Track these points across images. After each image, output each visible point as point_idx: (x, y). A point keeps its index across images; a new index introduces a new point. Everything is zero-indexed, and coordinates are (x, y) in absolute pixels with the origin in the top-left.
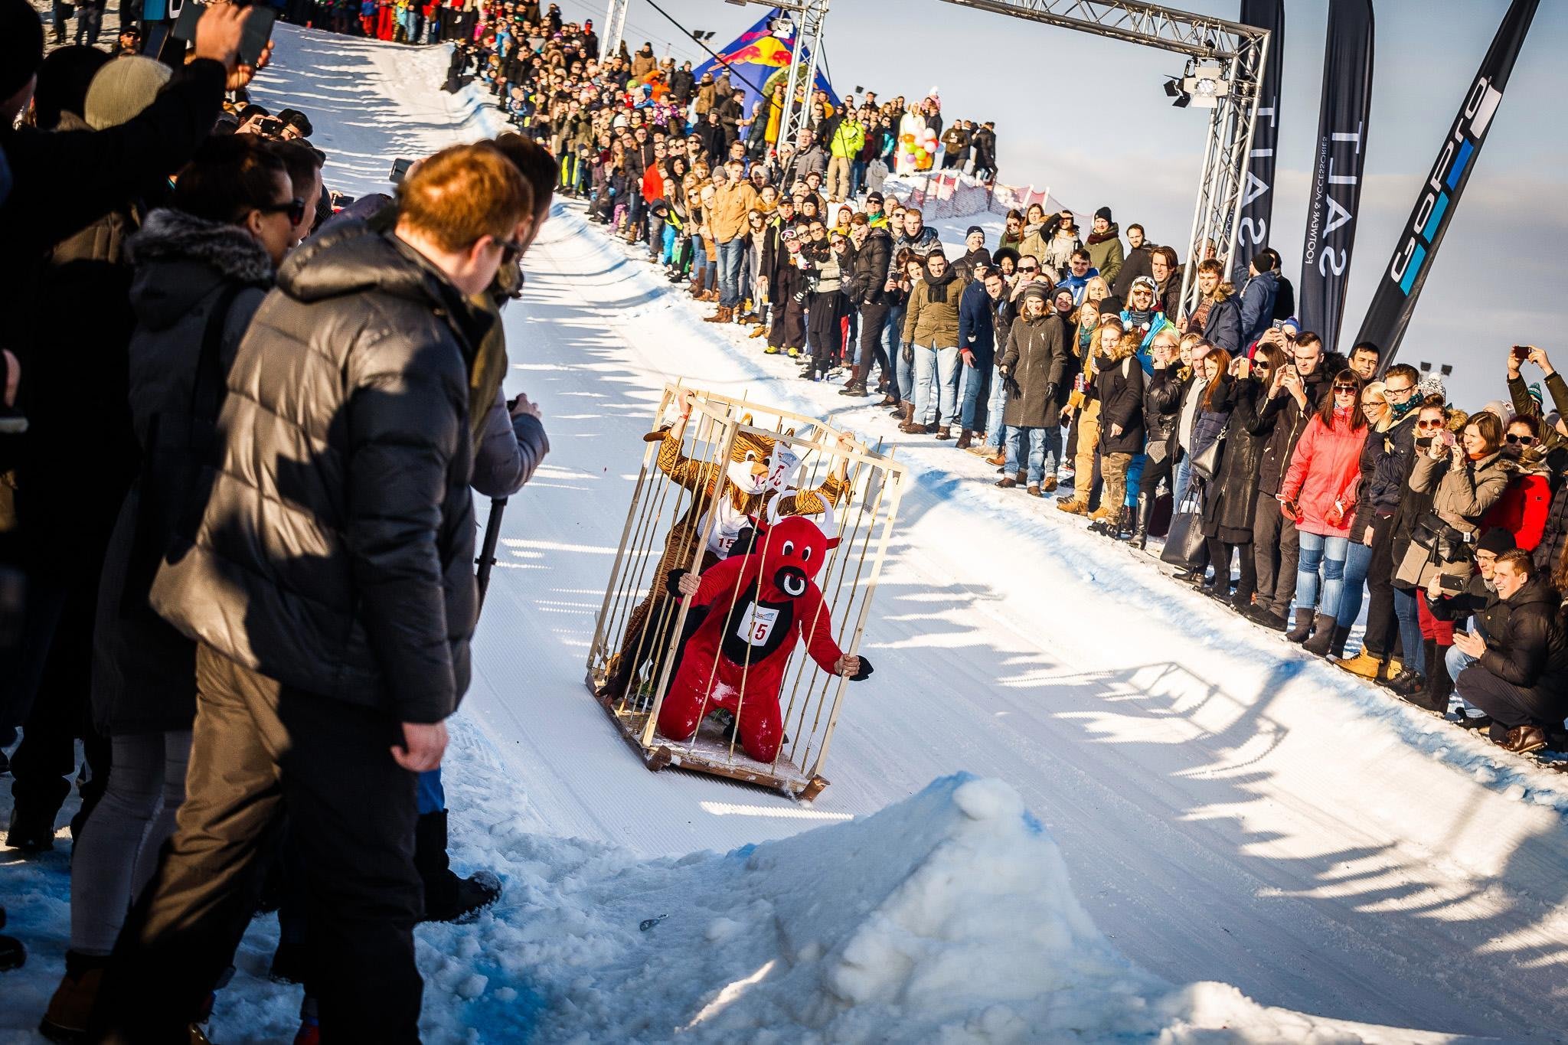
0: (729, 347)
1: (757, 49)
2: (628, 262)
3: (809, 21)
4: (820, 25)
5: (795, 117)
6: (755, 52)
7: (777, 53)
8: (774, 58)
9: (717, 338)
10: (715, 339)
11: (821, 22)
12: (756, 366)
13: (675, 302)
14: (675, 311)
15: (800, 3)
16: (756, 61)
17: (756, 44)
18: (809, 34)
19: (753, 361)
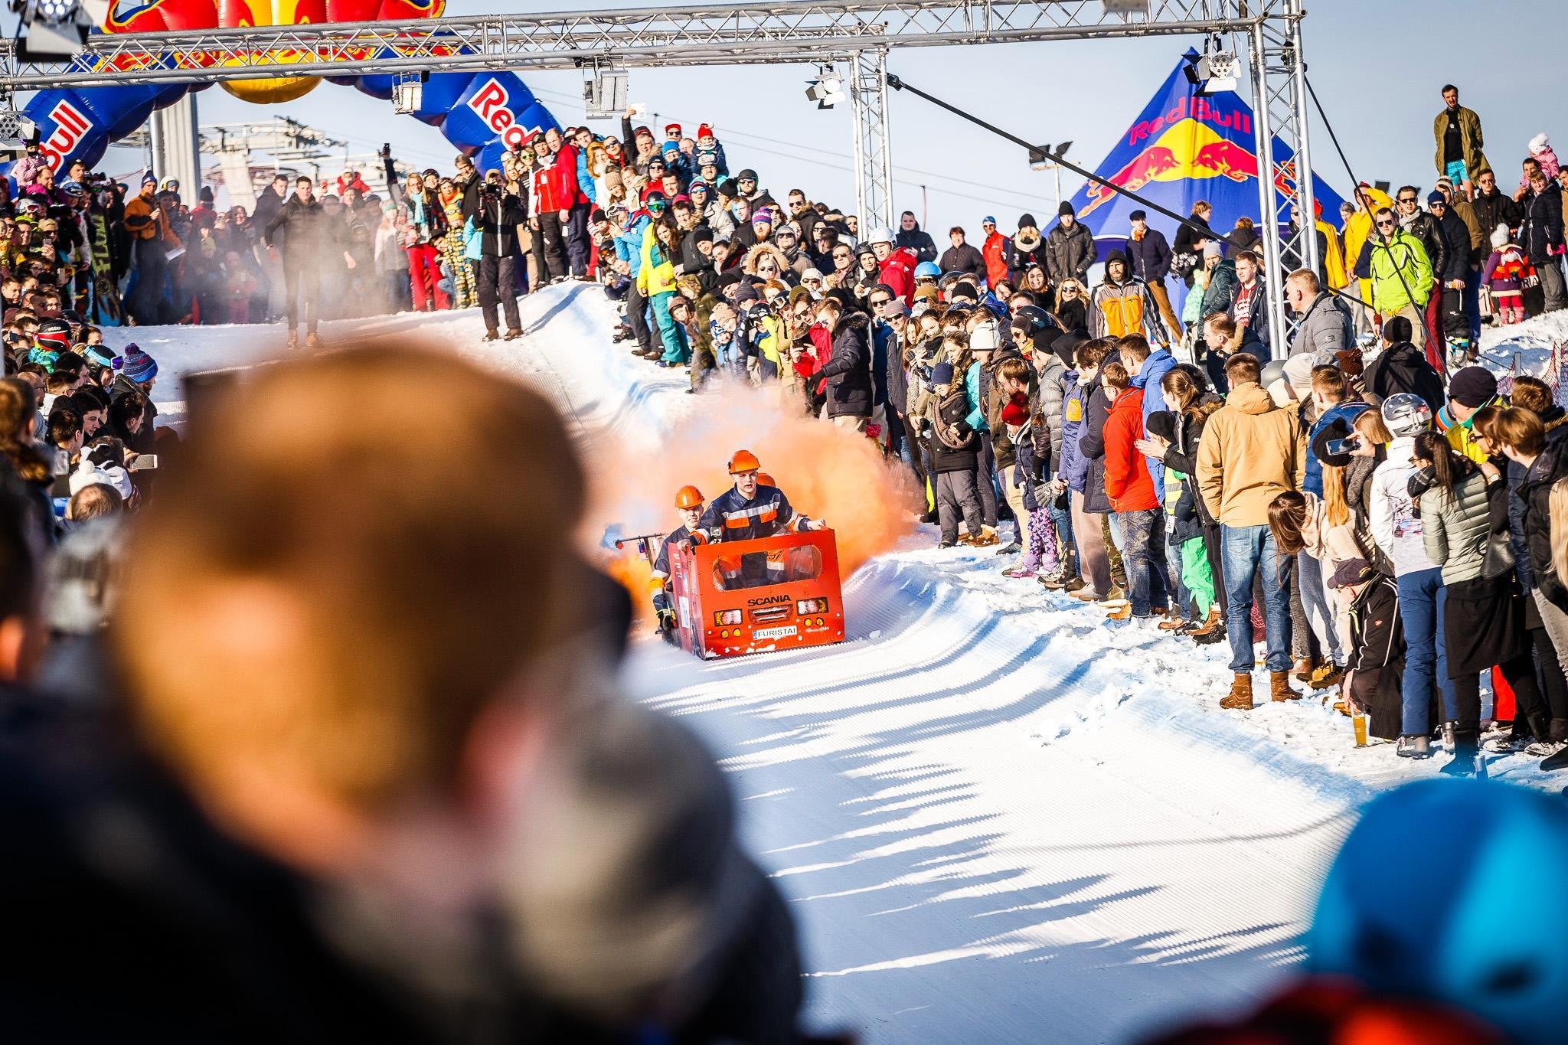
0: (1274, 752)
1: (1168, 152)
2: (1005, 621)
3: (1269, 44)
4: (1296, 47)
5: (1288, 247)
6: (1164, 160)
7: (1205, 149)
8: (1202, 161)
9: (1243, 739)
10: (1237, 743)
11: (1296, 40)
12: (1343, 778)
13: (1135, 685)
14: (1140, 704)
15: (1243, 11)
16: (1169, 175)
17: (1161, 142)
18: (1275, 70)
19: (1333, 769)
